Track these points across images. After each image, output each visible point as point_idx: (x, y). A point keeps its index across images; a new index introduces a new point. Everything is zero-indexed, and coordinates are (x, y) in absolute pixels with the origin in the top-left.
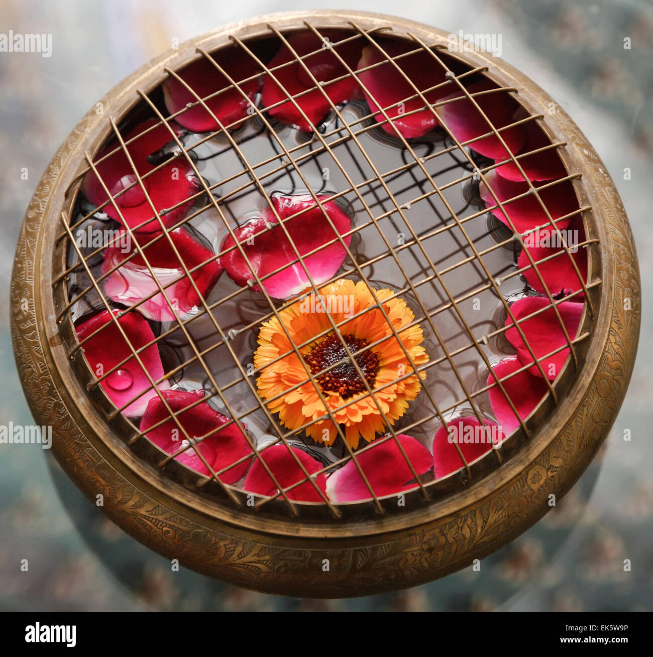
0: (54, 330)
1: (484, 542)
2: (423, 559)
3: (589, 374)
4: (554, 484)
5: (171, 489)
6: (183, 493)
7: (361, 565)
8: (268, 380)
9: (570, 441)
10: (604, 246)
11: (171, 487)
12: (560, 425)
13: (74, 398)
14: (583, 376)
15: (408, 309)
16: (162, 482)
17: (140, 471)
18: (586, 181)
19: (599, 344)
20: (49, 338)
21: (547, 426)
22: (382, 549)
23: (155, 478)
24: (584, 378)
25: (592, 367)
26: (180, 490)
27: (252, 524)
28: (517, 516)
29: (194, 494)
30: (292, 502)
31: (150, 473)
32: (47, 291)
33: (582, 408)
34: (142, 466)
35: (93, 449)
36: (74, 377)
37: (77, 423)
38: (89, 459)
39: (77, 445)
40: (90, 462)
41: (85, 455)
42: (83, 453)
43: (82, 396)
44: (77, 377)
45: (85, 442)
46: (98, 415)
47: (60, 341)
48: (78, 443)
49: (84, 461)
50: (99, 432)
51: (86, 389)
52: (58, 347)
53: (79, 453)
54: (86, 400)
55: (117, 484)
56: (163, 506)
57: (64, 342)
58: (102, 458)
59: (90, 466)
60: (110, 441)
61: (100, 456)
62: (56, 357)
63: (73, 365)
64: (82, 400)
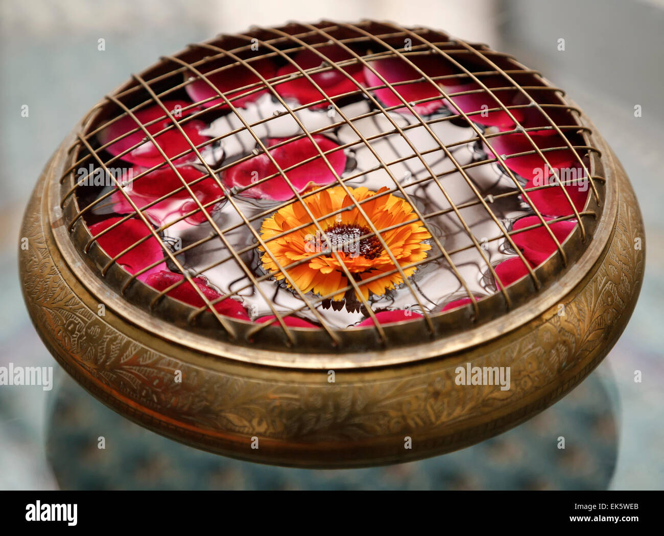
0: (58, 216)
2: (428, 406)
7: (362, 406)
9: (581, 310)
11: (162, 326)
13: (71, 264)
14: (590, 250)
16: (152, 323)
20: (51, 222)
21: (557, 284)
23: (146, 321)
25: (600, 244)
26: (171, 329)
27: (245, 356)
28: (529, 376)
29: (185, 331)
30: (289, 328)
31: (142, 317)
35: (86, 308)
37: (71, 289)
38: (80, 321)
39: (69, 312)
40: (81, 324)
41: (77, 318)
42: (75, 317)
43: (79, 261)
44: (75, 246)
45: (78, 304)
46: (93, 274)
47: (62, 223)
48: (70, 309)
49: (76, 325)
50: (93, 287)
51: (83, 252)
52: (60, 227)
53: (71, 319)
54: (82, 263)
55: (107, 338)
56: (153, 351)
57: (67, 220)
58: (93, 315)
59: (81, 328)
60: (103, 294)
61: (91, 313)
62: (57, 235)
63: (73, 236)
64: (79, 264)
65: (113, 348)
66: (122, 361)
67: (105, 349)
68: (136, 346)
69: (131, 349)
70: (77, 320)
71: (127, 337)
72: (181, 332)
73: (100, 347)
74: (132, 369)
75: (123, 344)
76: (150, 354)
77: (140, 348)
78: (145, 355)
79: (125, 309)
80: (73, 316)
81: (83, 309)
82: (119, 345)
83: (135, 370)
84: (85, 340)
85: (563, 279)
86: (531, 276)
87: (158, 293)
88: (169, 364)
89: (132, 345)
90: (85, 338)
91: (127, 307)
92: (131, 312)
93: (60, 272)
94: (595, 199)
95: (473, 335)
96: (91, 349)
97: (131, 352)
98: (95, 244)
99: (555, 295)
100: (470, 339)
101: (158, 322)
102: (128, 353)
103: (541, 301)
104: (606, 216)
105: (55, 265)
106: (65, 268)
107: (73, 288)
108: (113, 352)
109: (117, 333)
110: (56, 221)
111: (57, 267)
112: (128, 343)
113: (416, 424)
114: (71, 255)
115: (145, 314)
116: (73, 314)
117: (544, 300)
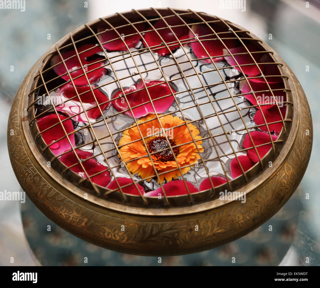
0: (25, 115)
1: (219, 233)
2: (187, 235)
3: (280, 160)
4: (258, 211)
5: (67, 185)
6: (72, 187)
7: (155, 233)
8: (124, 150)
9: (268, 191)
10: (295, 109)
11: (67, 184)
12: (263, 180)
13: (29, 143)
14: (278, 160)
15: (197, 130)
16: (63, 182)
17: (53, 176)
18: (290, 82)
19: (287, 148)
20: (22, 118)
21: (256, 179)
22: (166, 225)
23: (60, 179)
24: (278, 161)
25: (283, 157)
26: (71, 185)
27: (103, 204)
28: (237, 223)
29: (77, 188)
30: (124, 194)
31: (58, 177)
32: (26, 99)
33: (275, 176)
34: (55, 174)
35: (34, 167)
36: (31, 134)
37: (28, 155)
38: (31, 173)
39: (26, 166)
40: (31, 174)
41: (30, 171)
42: (29, 170)
43: (32, 142)
44: (32, 134)
45: (30, 164)
46: (38, 150)
47: (27, 119)
48: (27, 165)
49: (29, 174)
50: (37, 158)
51: (35, 138)
52: (26, 121)
53: (27, 170)
54: (34, 144)
55: (42, 184)
56: (62, 194)
57: (29, 119)
58: (37, 171)
59: (31, 176)
60: (42, 162)
61: (36, 170)
62: (24, 126)
63: (31, 128)
64: (32, 144)
65: (44, 189)
66: (48, 196)
67: (41, 189)
68: (55, 191)
69: (52, 191)
70: (29, 172)
71: (51, 185)
72: (75, 188)
73: (39, 187)
74: (52, 201)
75: (49, 188)
76: (61, 195)
77: (56, 192)
78: (58, 196)
79: (51, 172)
80: (28, 169)
81: (33, 167)
82: (47, 188)
83: (53, 201)
84: (32, 182)
85: (260, 176)
86: (243, 175)
87: (67, 168)
88: (69, 202)
89: (53, 190)
90: (32, 181)
91: (52, 171)
92: (54, 174)
93: (24, 145)
94: (284, 133)
95: (211, 204)
96: (35, 187)
97: (52, 193)
98: (40, 136)
99: (255, 185)
100: (210, 206)
101: (66, 181)
102: (51, 193)
103: (247, 188)
104: (289, 141)
105: (22, 141)
106: (26, 144)
107: (29, 156)
108: (44, 191)
109: (47, 182)
110: (24, 118)
111: (23, 142)
112: (51, 188)
113: (181, 242)
114: (29, 138)
115: (60, 176)
116: (28, 168)
117: (249, 187)
